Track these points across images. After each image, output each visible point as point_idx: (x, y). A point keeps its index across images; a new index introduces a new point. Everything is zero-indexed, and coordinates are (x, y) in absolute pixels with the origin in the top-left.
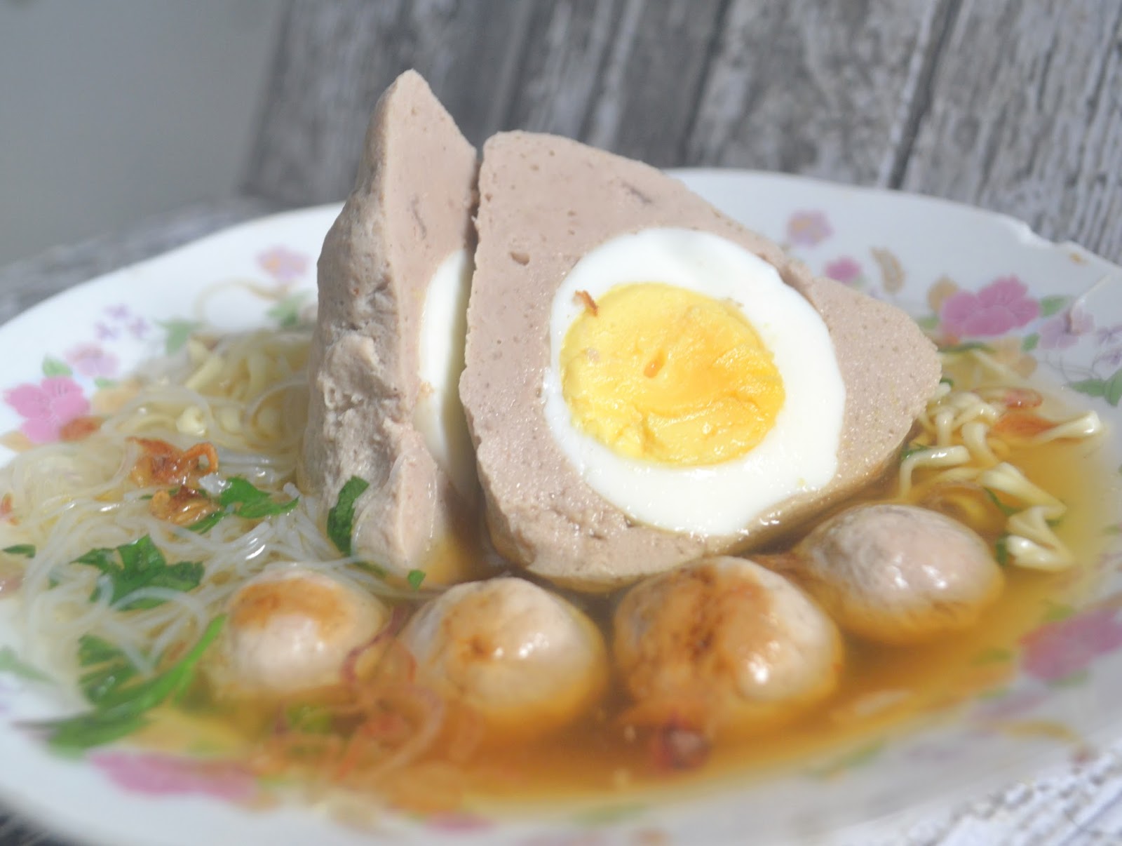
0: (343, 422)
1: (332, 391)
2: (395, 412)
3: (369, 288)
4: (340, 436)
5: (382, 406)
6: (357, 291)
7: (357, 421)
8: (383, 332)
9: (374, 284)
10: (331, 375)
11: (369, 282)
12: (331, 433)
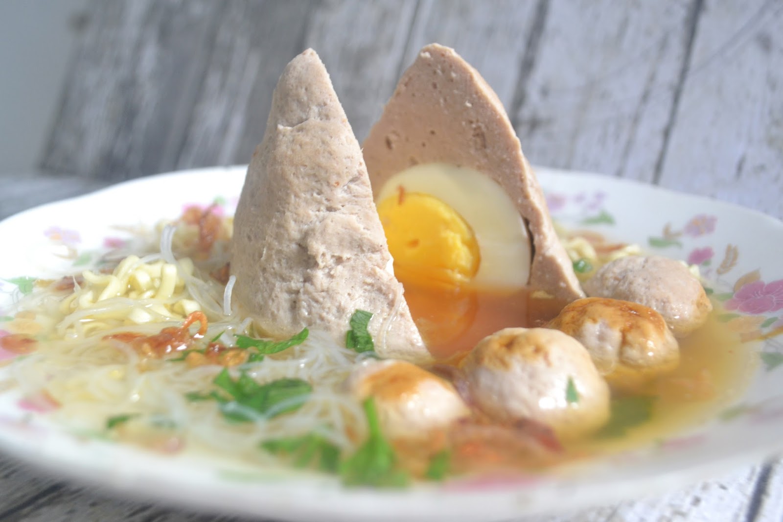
0: (335, 275)
1: (323, 255)
2: (380, 262)
3: (346, 180)
4: (334, 285)
5: (370, 259)
6: (338, 183)
7: (346, 273)
8: (359, 210)
9: (350, 177)
10: (324, 243)
11: (347, 176)
12: (324, 285)
